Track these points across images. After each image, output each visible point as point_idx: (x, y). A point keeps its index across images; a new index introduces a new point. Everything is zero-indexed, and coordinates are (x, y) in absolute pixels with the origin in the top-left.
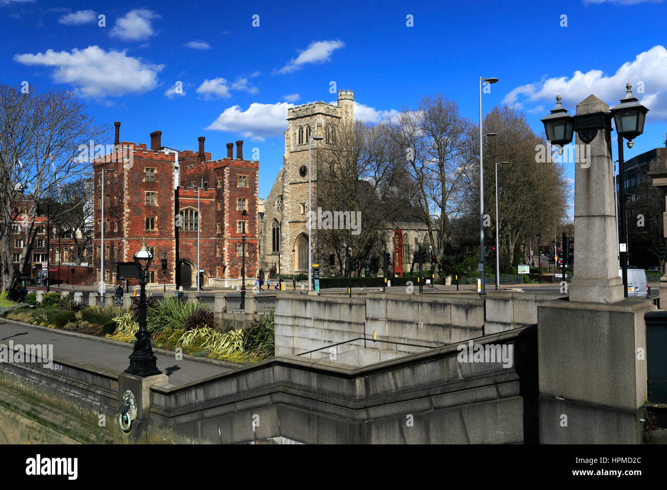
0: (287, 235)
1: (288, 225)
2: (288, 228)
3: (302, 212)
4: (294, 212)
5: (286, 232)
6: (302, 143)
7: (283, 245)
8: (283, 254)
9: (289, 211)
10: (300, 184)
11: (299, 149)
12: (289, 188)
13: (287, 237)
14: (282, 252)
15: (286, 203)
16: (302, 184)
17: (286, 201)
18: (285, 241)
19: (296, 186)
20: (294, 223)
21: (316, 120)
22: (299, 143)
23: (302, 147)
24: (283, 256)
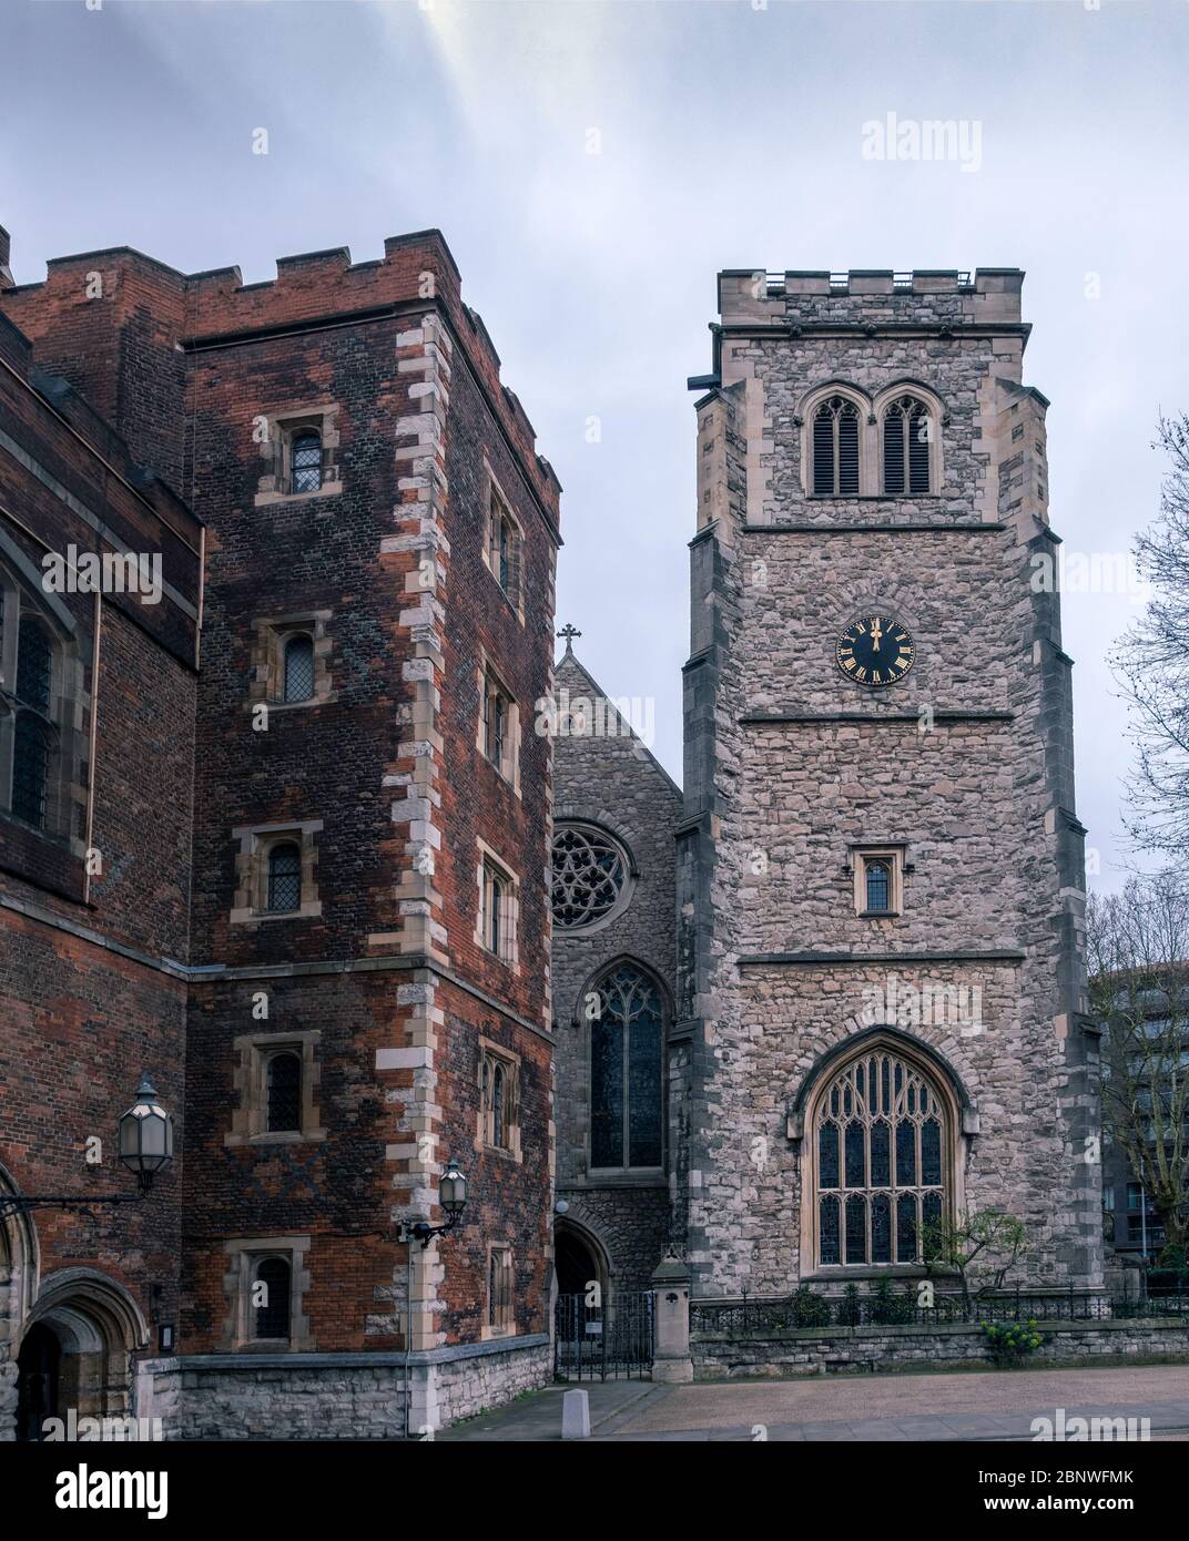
0: (732, 1045)
1: (735, 978)
2: (738, 999)
3: (861, 904)
4: (778, 899)
5: (723, 1025)
6: (850, 484)
7: (712, 1107)
8: (709, 1165)
9: (742, 894)
10: (848, 733)
11: (824, 520)
12: (738, 745)
13: (733, 1054)
14: (704, 1152)
15: (725, 836)
16: (868, 730)
17: (726, 826)
18: (718, 1078)
19: (805, 740)
20: (793, 971)
21: (983, 367)
22: (822, 485)
23: (853, 509)
24: (712, 1178)
